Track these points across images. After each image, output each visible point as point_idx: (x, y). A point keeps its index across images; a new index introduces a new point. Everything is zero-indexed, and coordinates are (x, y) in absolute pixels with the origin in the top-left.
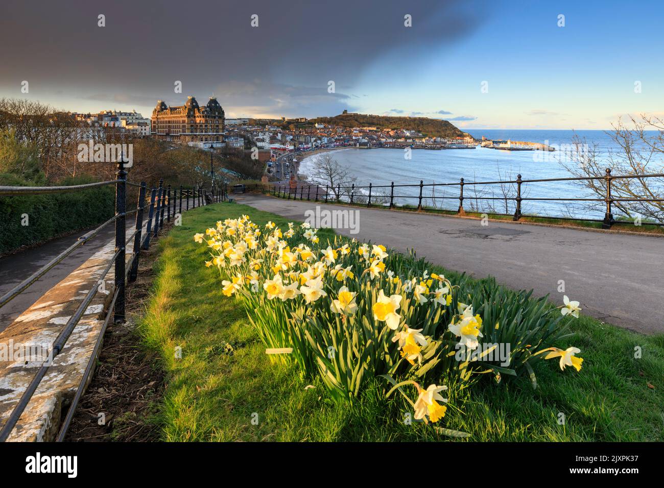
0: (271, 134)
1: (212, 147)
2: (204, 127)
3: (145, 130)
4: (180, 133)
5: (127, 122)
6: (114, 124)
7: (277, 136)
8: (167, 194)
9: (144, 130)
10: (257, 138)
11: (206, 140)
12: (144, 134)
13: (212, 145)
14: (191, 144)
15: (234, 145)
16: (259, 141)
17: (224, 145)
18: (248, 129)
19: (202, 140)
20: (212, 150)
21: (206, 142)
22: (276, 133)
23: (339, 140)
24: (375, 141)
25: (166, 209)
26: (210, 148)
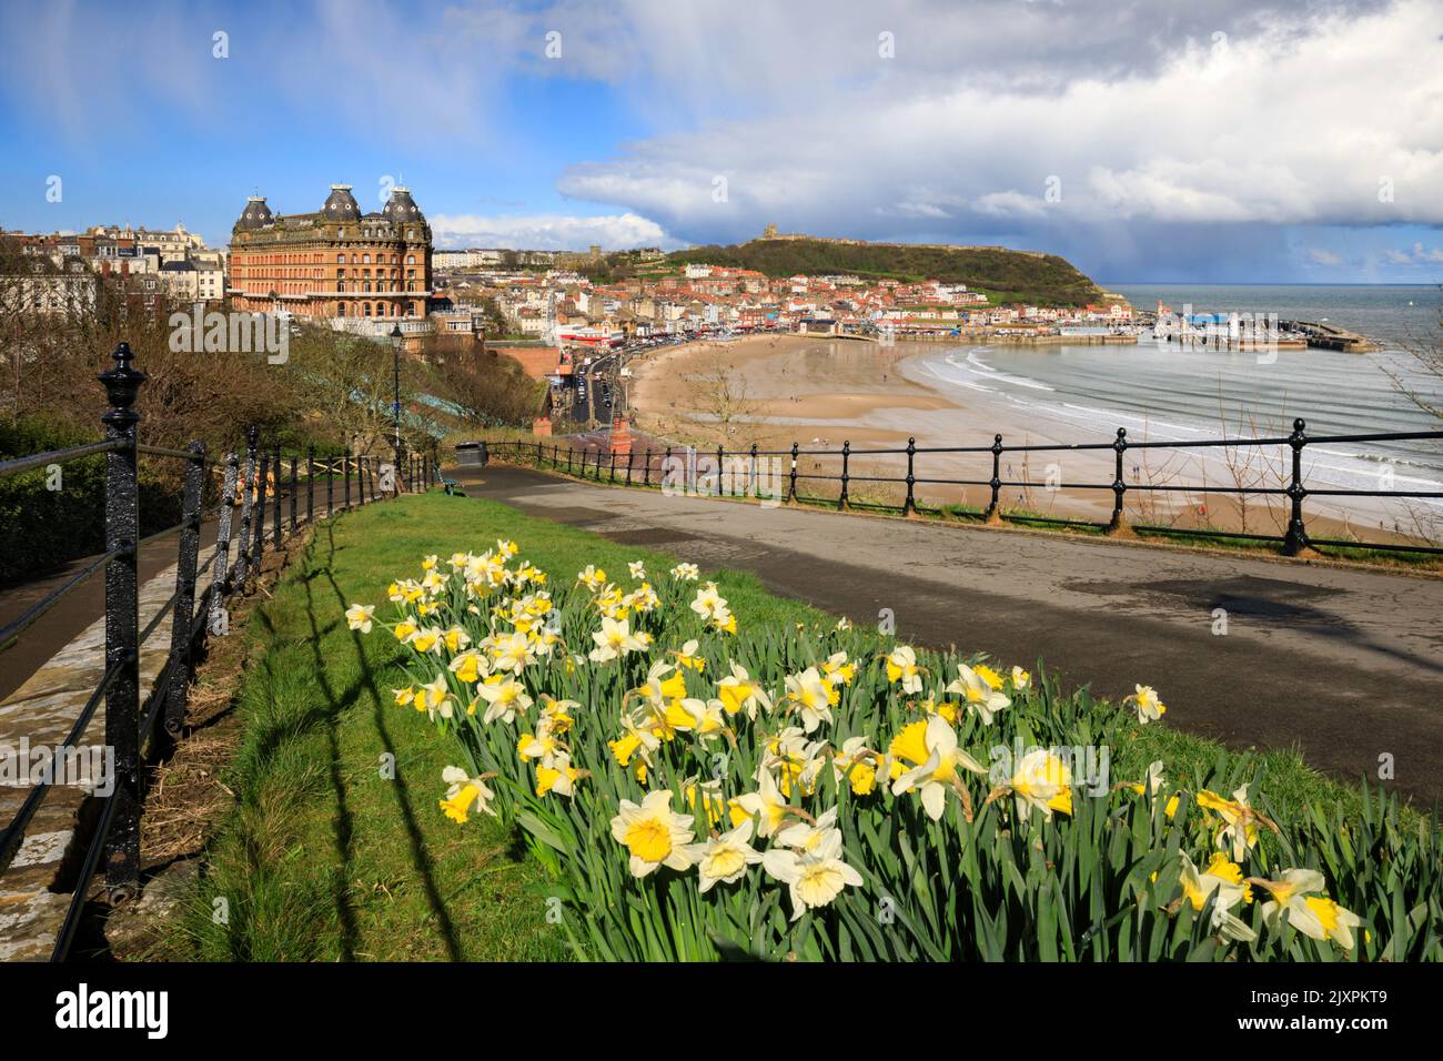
0: (561, 297)
1: (397, 333)
2: (374, 274)
3: (212, 281)
4: (308, 293)
5: (160, 259)
6: (125, 267)
7: (578, 300)
8: (271, 466)
9: (207, 282)
10: (521, 305)
11: (380, 314)
12: (207, 296)
13: (397, 328)
14: (339, 324)
15: (459, 327)
16: (527, 317)
17: (428, 327)
18: (497, 281)
19: (368, 314)
20: (396, 342)
21: (380, 318)
22: (572, 293)
23: (750, 312)
24: (851, 317)
25: (269, 514)
26: (392, 335)
